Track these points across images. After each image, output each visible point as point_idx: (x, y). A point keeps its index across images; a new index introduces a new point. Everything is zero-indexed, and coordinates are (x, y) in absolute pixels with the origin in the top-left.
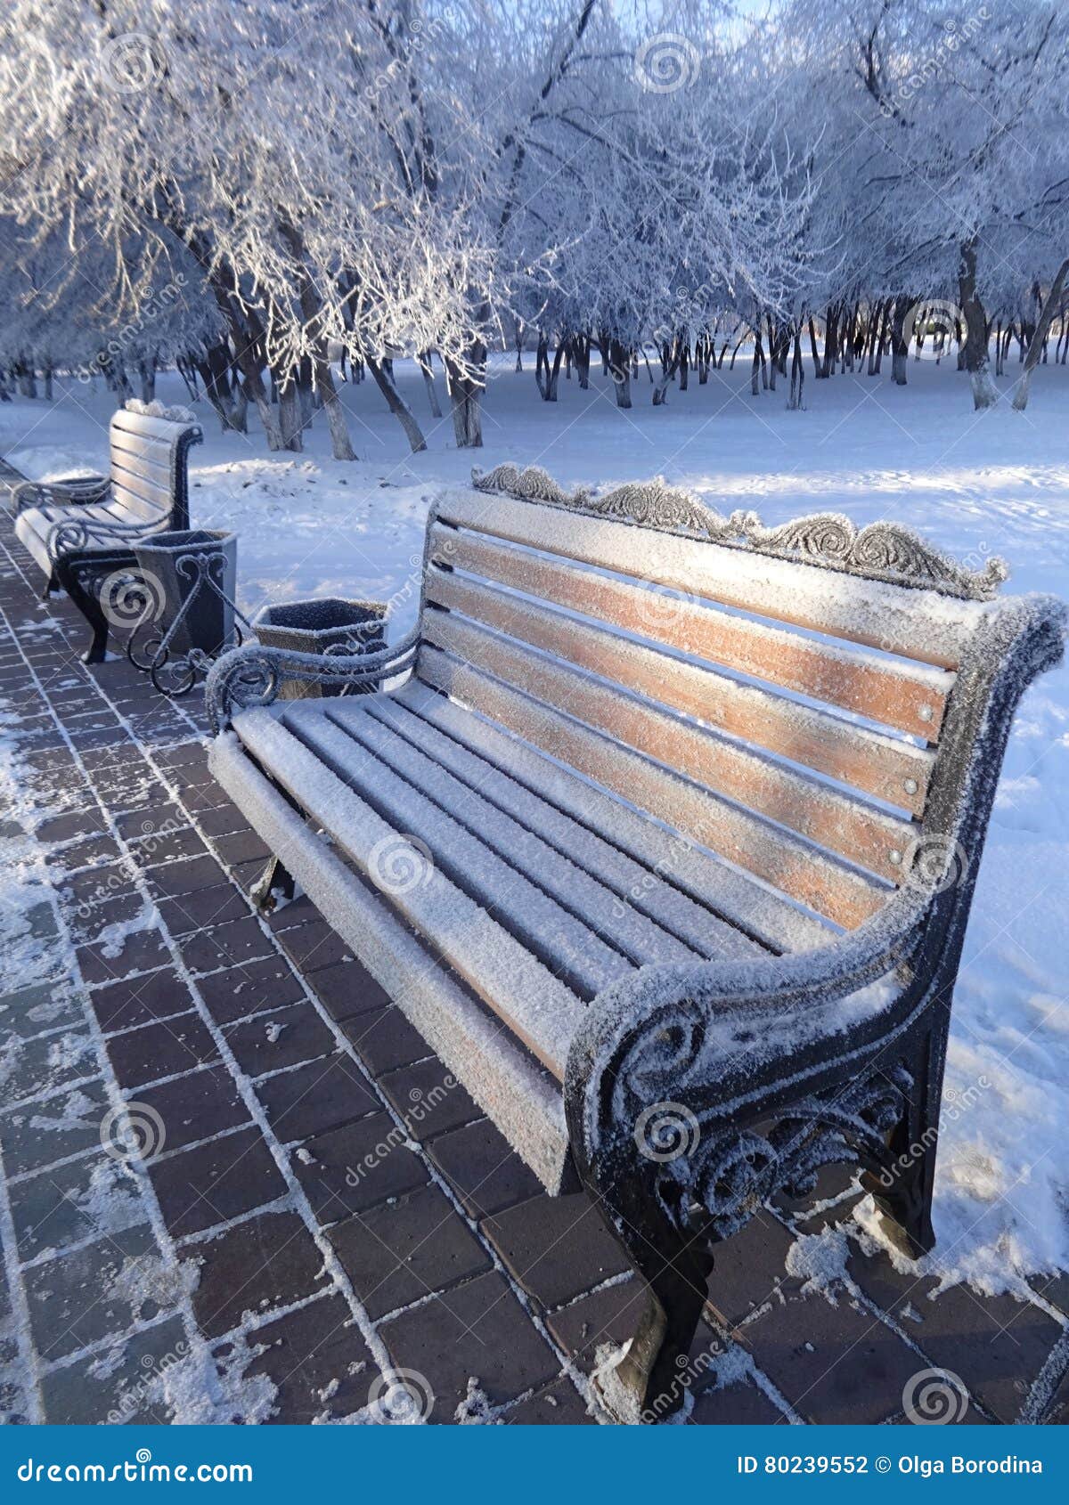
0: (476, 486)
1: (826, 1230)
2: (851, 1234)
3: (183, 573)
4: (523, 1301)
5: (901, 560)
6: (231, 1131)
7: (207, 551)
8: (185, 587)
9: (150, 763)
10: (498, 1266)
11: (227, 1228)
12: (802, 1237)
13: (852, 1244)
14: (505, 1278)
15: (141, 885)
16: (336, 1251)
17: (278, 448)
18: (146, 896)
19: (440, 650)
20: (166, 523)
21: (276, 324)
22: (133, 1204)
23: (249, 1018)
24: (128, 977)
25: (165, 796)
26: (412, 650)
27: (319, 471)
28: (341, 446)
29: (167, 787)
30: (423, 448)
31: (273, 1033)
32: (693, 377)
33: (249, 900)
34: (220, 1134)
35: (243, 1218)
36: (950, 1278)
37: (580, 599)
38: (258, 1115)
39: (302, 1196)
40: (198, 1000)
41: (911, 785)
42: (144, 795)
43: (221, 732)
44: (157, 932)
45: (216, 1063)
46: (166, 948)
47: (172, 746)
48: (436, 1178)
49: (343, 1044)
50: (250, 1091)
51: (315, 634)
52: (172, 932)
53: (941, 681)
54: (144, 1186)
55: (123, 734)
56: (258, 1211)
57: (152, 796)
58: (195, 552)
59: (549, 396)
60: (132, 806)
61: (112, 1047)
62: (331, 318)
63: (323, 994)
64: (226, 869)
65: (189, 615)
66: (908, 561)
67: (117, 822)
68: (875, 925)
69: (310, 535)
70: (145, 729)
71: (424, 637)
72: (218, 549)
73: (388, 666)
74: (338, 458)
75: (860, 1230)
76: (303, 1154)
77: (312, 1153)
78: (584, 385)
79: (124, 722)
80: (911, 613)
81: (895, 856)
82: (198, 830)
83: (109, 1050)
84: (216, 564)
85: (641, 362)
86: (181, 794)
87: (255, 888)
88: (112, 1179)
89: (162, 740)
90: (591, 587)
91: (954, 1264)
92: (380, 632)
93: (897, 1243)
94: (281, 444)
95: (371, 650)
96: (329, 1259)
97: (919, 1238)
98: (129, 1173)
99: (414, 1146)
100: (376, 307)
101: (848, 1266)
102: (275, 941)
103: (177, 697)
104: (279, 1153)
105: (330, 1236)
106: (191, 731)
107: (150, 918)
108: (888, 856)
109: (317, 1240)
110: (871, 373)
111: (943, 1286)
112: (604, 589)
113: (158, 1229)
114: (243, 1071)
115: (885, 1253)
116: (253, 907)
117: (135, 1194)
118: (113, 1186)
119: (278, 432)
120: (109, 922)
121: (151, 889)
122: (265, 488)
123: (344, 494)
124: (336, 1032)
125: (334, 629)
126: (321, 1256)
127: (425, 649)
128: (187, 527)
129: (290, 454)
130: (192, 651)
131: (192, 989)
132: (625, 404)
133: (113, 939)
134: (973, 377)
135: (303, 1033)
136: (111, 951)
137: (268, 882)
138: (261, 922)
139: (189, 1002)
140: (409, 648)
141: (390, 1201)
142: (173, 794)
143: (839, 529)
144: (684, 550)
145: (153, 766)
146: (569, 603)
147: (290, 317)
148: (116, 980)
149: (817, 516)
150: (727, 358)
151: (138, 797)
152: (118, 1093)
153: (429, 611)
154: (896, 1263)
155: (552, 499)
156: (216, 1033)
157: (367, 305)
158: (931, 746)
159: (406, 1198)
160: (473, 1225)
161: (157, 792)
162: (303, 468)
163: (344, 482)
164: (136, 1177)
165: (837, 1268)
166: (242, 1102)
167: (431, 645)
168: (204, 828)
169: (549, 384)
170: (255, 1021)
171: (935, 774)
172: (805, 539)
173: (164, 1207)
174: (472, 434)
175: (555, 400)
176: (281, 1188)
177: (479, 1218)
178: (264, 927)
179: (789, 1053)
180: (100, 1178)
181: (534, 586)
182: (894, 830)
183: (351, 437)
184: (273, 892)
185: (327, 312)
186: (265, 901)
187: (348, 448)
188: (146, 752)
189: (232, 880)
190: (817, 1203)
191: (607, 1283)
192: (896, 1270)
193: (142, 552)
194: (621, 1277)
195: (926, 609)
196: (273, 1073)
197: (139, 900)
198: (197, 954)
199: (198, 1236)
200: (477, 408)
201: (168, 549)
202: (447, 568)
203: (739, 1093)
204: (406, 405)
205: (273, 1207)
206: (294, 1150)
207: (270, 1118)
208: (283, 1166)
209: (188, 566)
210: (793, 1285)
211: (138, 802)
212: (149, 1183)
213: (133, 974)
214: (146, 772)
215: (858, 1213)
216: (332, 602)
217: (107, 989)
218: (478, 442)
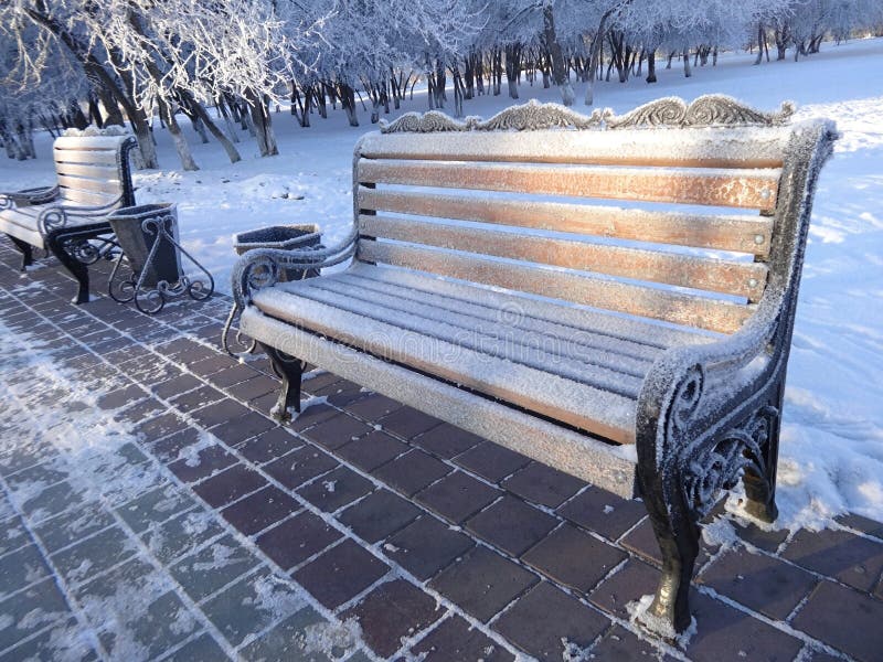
0: (385, 133)
1: (715, 519)
2: (731, 519)
3: (147, 231)
4: (569, 592)
5: (722, 115)
6: (334, 545)
8: (149, 240)
9: (157, 354)
10: (543, 578)
11: (363, 596)
12: (704, 526)
13: (733, 523)
14: (550, 582)
15: (191, 423)
16: (440, 593)
18: (198, 428)
19: (374, 239)
20: (119, 204)
21: (138, 81)
22: (292, 598)
23: (310, 482)
24: (213, 475)
25: (179, 371)
26: (354, 243)
27: (180, 177)
28: (187, 162)
29: (177, 365)
30: (239, 159)
31: (331, 487)
33: (271, 418)
34: (328, 547)
35: (370, 589)
36: (794, 528)
37: (491, 182)
38: (348, 533)
39: (401, 568)
40: (268, 478)
41: (759, 239)
42: (163, 373)
44: (218, 446)
45: (302, 510)
46: (230, 454)
47: (166, 342)
48: (479, 542)
49: (379, 484)
50: (334, 520)
51: (281, 243)
52: (230, 444)
53: (775, 173)
54: (294, 586)
55: (128, 341)
56: (379, 582)
57: (169, 373)
58: (154, 216)
59: (305, 124)
60: (157, 380)
61: (226, 514)
62: (180, 76)
63: (351, 460)
64: (246, 404)
65: (154, 261)
66: (726, 116)
67: (153, 390)
69: (193, 214)
70: (140, 333)
71: (361, 233)
72: (168, 213)
74: (186, 170)
75: (734, 516)
76: (389, 547)
77: (395, 545)
78: (325, 116)
79: (124, 334)
80: (743, 140)
81: (752, 282)
82: (213, 385)
83: (224, 516)
84: (168, 224)
85: (357, 100)
86: (189, 367)
87: (274, 409)
88: (270, 587)
89: (158, 339)
90: (500, 173)
91: (792, 521)
92: (317, 239)
93: (759, 517)
94: (144, 166)
95: (317, 249)
96: (439, 599)
97: (771, 513)
98: (281, 581)
99: (457, 528)
100: (209, 64)
101: (737, 533)
102: (302, 438)
103: (154, 314)
104: (374, 550)
105: (434, 586)
106: (176, 332)
107: (209, 439)
108: (748, 284)
109: (425, 590)
110: (496, 94)
111: (792, 533)
113: (317, 606)
114: (323, 511)
115: (752, 524)
116: (276, 421)
117: (291, 592)
118: (273, 591)
119: (140, 158)
120: (181, 447)
121: (200, 424)
123: (205, 188)
124: (371, 478)
125: (292, 240)
126: (433, 598)
127: (362, 241)
128: (134, 204)
129: (150, 171)
130: (160, 283)
131: (261, 472)
132: (355, 124)
133: (190, 454)
135: (349, 484)
136: (193, 461)
137: (283, 405)
138: (287, 429)
139: (264, 481)
140: (350, 244)
141: (458, 559)
142: (184, 369)
143: (675, 106)
144: (566, 138)
145: (161, 356)
146: (482, 186)
147: (148, 77)
148: (206, 478)
149: (657, 101)
151: (160, 374)
152: (246, 539)
153: (362, 216)
154: (762, 528)
155: (451, 129)
156: (293, 494)
157: (203, 64)
158: (764, 213)
159: (467, 556)
160: (517, 561)
161: (170, 370)
162: (169, 176)
163: (199, 182)
164: (287, 583)
165: (733, 537)
166: (332, 528)
167: (369, 237)
168: (217, 384)
169: (304, 117)
170: (314, 482)
171: (776, 230)
172: (650, 117)
173: (313, 594)
174: (271, 147)
175: (308, 126)
176: (385, 569)
177: (518, 557)
178: (290, 431)
180: (261, 587)
181: (451, 182)
183: (193, 155)
184: (288, 409)
185: (176, 69)
186: (284, 416)
187: (192, 162)
188: (151, 348)
189: (252, 410)
191: (612, 572)
192: (763, 531)
194: (618, 568)
195: (751, 137)
196: (343, 508)
197: (195, 431)
198: (252, 452)
199: (347, 605)
200: (271, 132)
201: (136, 216)
202: (372, 186)
204: (223, 133)
205: (385, 579)
206: (382, 546)
207: (355, 531)
208: (381, 556)
209: (151, 226)
210: (714, 550)
211: (161, 377)
212: (296, 584)
213: (215, 473)
214: (157, 359)
215: (728, 507)
216: (274, 228)
217: (202, 484)
218: (275, 152)
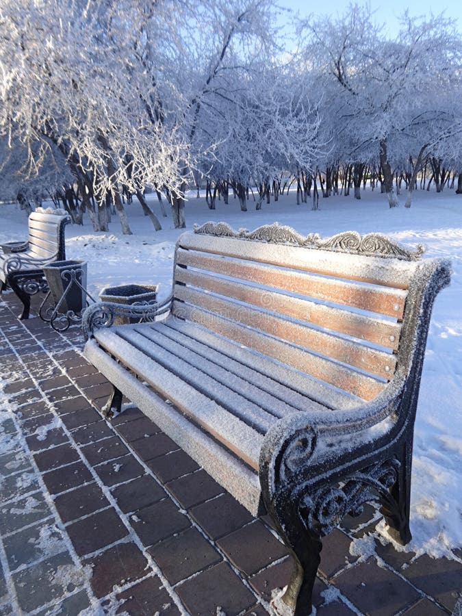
0: (196, 233)
1: (365, 536)
2: (376, 537)
3: (64, 278)
4: (237, 573)
5: (381, 248)
6: (101, 510)
7: (75, 268)
8: (65, 284)
9: (53, 359)
10: (225, 559)
11: (103, 551)
12: (355, 539)
13: (376, 541)
14: (228, 564)
15: (53, 410)
16: (153, 558)
17: (98, 230)
18: (55, 414)
19: (183, 302)
20: (56, 258)
21: (97, 177)
22: (61, 543)
23: (106, 462)
24: (50, 448)
25: (60, 372)
26: (170, 302)
27: (117, 239)
28: (125, 229)
29: (61, 369)
30: (160, 229)
31: (117, 468)
32: (272, 198)
33: (101, 413)
34: (97, 511)
35: (110, 546)
36: (419, 552)
37: (245, 274)
38: (113, 502)
39: (136, 535)
40: (82, 456)
41: (392, 338)
42: (51, 373)
43: (89, 339)
44: (61, 429)
45: (92, 482)
46: (66, 435)
47: (61, 352)
48: (194, 524)
49: (148, 471)
50: (109, 493)
51: (127, 298)
52: (68, 428)
53: (402, 294)
54: (65, 536)
55: (40, 348)
56: (117, 543)
57: (54, 373)
58: (70, 269)
59: (212, 207)
60: (45, 377)
61: (45, 478)
62: (121, 174)
63: (138, 451)
64: (90, 401)
65: (67, 296)
66: (384, 248)
67: (40, 384)
68: (382, 396)
69: (114, 264)
70: (48, 345)
71: (175, 296)
72: (80, 267)
73: (160, 310)
74: (124, 234)
75: (379, 535)
76: (134, 518)
77: (139, 517)
78: (227, 203)
79: (39, 343)
80: (387, 268)
81: (387, 368)
82: (76, 386)
83: (44, 479)
84: (79, 274)
85: (250, 193)
86: (67, 371)
87: (104, 408)
88: (49, 533)
89: (57, 349)
90: (249, 269)
91: (421, 546)
92: (154, 297)
93: (396, 539)
94: (99, 228)
95: (152, 303)
96: (150, 561)
97: (405, 537)
98: (57, 530)
99: (184, 512)
100: (140, 169)
101: (376, 550)
102: (114, 430)
103: (62, 332)
104: (124, 518)
105: (150, 552)
106: (70, 346)
107: (58, 423)
108: (385, 369)
109: (144, 553)
110: (346, 195)
111: (417, 556)
112: (255, 269)
113: (72, 553)
114: (105, 485)
115: (391, 544)
116: (103, 416)
117: (61, 539)
118: (50, 536)
119: (98, 224)
120: (39, 426)
121: (57, 411)
122: (94, 246)
123: (129, 248)
124: (145, 466)
125: (135, 296)
126: (147, 560)
127: (176, 302)
128: (65, 259)
129: (103, 232)
130: (69, 312)
131: (79, 451)
132: (244, 210)
133: (41, 432)
134: (388, 195)
135: (130, 468)
136: (41, 437)
137: (109, 406)
138: (107, 422)
139: (78, 457)
140: (169, 302)
141: (175, 535)
142: (64, 371)
143: (354, 238)
144: (289, 251)
145: (54, 360)
146: (240, 276)
147: (103, 174)
148: (44, 450)
149: (344, 233)
150: (286, 190)
151: (48, 373)
152: (49, 496)
153: (177, 286)
154: (396, 548)
155: (230, 235)
156: (91, 469)
157: (137, 169)
158: (399, 322)
159: (182, 533)
160: (213, 543)
161: (56, 371)
162: (110, 238)
163: (128, 243)
164: (61, 532)
165: (371, 552)
166: (105, 498)
167: (178, 300)
168: (79, 385)
169: (212, 202)
170: (108, 463)
171: (402, 333)
172: (340, 243)
173: (74, 544)
174: (181, 223)
175: (214, 209)
176: (126, 532)
177: (214, 540)
178: (109, 424)
179: (351, 451)
180: (44, 533)
181: (224, 271)
182: (386, 358)
183: (129, 225)
184: (112, 409)
185: (120, 172)
186: (109, 413)
187: (128, 229)
188: (50, 355)
189: (93, 406)
190: (360, 525)
191: (273, 563)
192: (397, 551)
193: (46, 270)
194: (279, 561)
195: (392, 266)
196: (118, 485)
197: (52, 416)
198: (79, 437)
199: (91, 555)
200: (183, 212)
201: (57, 268)
202: (185, 267)
203: (331, 469)
204: (152, 211)
205: (123, 541)
206: (130, 516)
207: (118, 503)
208: (126, 523)
209: (67, 275)
210: (353, 559)
211: (48, 375)
212: (66, 534)
213: (52, 447)
214: (51, 363)
215: (378, 528)
216: (132, 286)
217: (40, 453)
218: (184, 226)
